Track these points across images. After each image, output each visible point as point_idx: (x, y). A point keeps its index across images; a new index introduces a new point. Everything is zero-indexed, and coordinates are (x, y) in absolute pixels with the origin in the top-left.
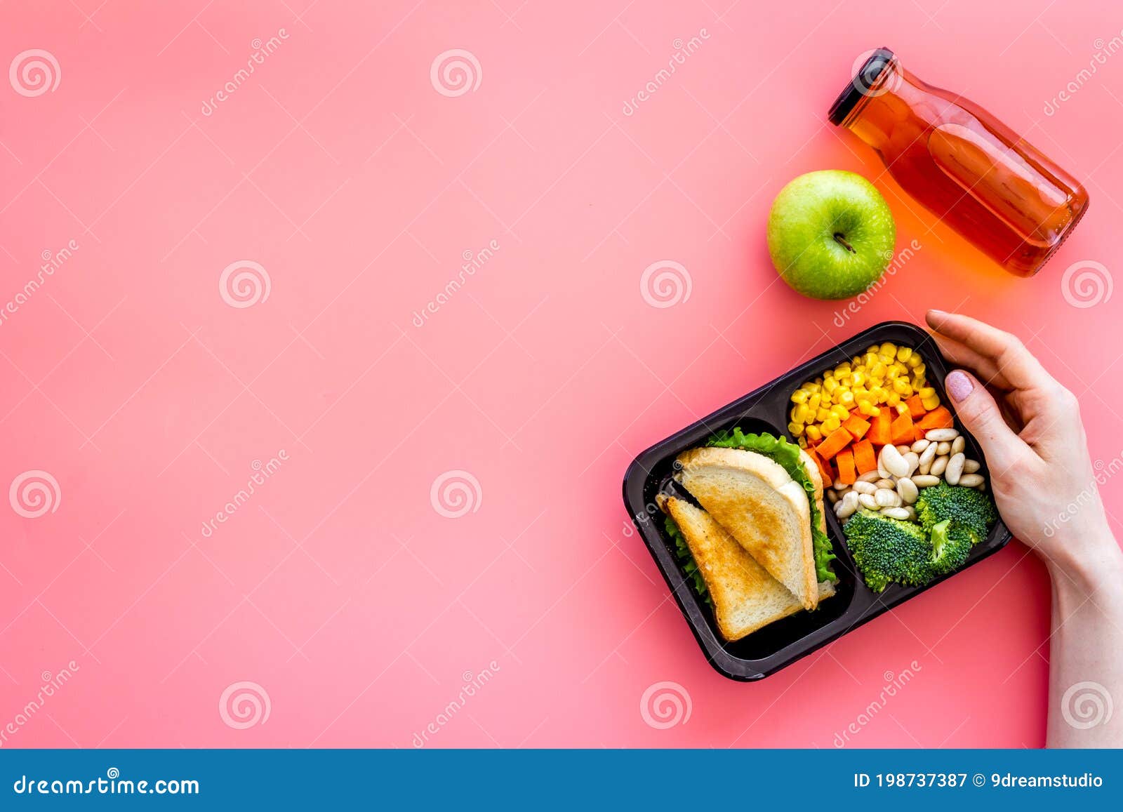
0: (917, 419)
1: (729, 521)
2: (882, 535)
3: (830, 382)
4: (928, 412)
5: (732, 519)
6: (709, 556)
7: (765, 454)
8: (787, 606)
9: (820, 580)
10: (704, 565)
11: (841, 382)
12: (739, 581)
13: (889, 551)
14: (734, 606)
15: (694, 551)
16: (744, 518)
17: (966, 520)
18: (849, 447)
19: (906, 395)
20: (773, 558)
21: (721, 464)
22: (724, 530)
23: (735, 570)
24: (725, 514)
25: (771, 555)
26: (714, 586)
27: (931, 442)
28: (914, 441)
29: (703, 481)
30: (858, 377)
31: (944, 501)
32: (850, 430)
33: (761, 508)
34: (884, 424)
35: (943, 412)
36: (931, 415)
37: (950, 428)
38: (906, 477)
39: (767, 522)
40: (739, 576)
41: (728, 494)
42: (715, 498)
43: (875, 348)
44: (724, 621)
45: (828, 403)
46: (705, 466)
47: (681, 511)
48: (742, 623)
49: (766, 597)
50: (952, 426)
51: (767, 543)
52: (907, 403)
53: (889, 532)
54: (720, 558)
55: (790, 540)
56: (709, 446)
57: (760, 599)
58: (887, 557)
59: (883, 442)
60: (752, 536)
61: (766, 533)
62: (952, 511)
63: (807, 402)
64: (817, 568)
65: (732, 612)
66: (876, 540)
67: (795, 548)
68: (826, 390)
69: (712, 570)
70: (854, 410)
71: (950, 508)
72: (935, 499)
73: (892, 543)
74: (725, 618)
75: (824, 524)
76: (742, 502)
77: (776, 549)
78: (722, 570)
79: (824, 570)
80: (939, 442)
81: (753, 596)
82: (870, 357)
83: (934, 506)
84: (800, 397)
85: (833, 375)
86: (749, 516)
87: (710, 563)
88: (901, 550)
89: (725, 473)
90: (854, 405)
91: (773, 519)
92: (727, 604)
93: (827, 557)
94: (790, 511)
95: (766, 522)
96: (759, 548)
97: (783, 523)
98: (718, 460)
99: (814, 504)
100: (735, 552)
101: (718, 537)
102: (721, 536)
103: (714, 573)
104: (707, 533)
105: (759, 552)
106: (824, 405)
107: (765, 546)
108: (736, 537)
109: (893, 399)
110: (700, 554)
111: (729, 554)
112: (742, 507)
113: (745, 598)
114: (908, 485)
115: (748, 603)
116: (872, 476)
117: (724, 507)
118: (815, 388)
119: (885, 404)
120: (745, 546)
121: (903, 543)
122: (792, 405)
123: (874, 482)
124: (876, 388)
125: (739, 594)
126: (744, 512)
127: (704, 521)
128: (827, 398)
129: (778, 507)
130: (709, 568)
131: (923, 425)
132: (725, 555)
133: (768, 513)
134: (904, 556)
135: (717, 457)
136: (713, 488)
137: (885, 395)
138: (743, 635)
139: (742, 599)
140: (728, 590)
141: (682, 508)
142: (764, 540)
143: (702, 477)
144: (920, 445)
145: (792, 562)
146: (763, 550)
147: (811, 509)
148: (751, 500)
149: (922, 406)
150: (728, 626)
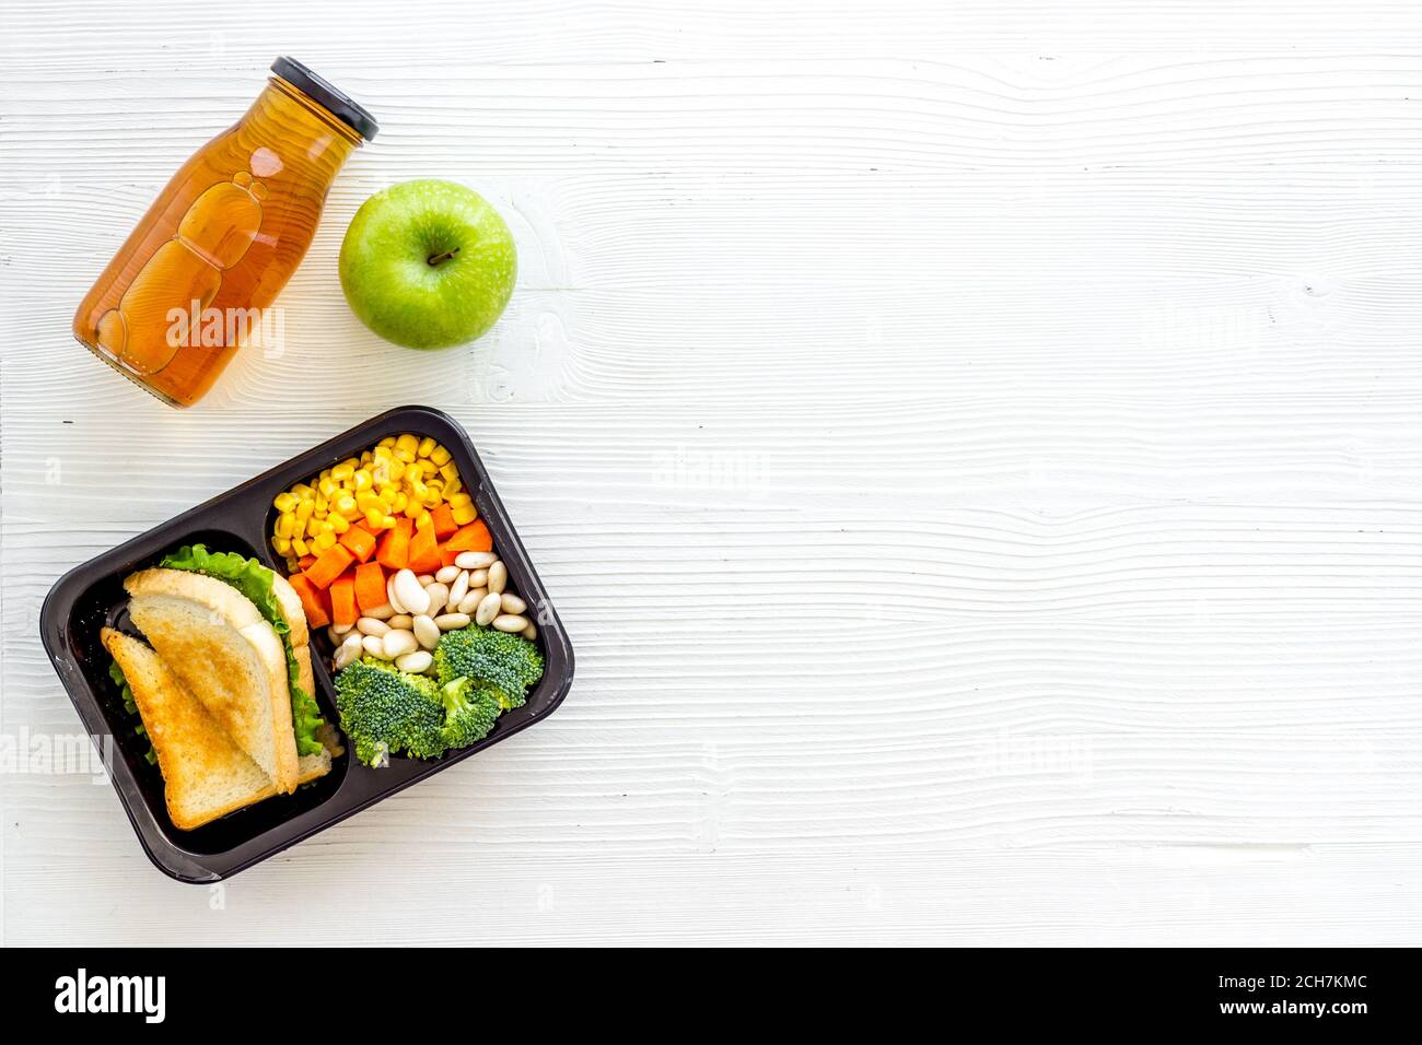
0: (443, 538)
1: (185, 669)
2: (377, 689)
3: (327, 484)
4: (460, 527)
5: (188, 666)
6: (161, 713)
7: (230, 581)
8: (262, 786)
9: (302, 753)
10: (152, 725)
11: (342, 484)
12: (199, 749)
13: (383, 711)
14: (192, 782)
15: (140, 707)
16: (204, 668)
17: (493, 677)
18: (350, 573)
19: (432, 504)
20: (238, 722)
21: (174, 593)
22: (180, 680)
23: (193, 734)
24: (182, 660)
25: (236, 717)
26: (164, 755)
27: (463, 570)
28: (440, 567)
29: (154, 614)
30: (363, 478)
31: (464, 650)
32: (352, 548)
33: (223, 654)
34: (398, 541)
35: (480, 528)
36: (463, 532)
37: (487, 551)
38: (427, 613)
39: (231, 674)
40: (201, 742)
41: (182, 632)
42: (168, 637)
43: (389, 441)
44: (174, 802)
45: (322, 512)
46: (157, 594)
47: (126, 652)
48: (200, 806)
49: (235, 773)
50: (490, 549)
51: (231, 701)
52: (432, 516)
53: (387, 685)
54: (175, 717)
55: (258, 699)
56: (163, 567)
57: (226, 775)
58: (379, 718)
59: (399, 566)
60: (214, 692)
61: (230, 688)
62: (473, 664)
63: (295, 511)
64: (297, 737)
65: (186, 792)
66: (368, 695)
67: (264, 711)
68: (322, 494)
69: (163, 734)
70: (358, 521)
71: (472, 661)
72: (455, 647)
73: (390, 700)
74: (176, 799)
75: (310, 677)
76: (201, 644)
77: (242, 710)
78: (177, 734)
79: (308, 740)
80: (471, 571)
81: (217, 771)
82: (381, 452)
83: (451, 658)
84: (284, 503)
85: (330, 475)
86: (208, 662)
87: (160, 723)
88: (399, 710)
89: (181, 605)
90: (358, 516)
91: (237, 671)
92: (180, 779)
93: (312, 722)
94: (256, 661)
95: (229, 674)
96: (222, 708)
97: (248, 676)
98: (171, 588)
99: (290, 652)
100: (195, 711)
101: (175, 689)
102: (178, 688)
103: (166, 736)
104: (160, 682)
105: (223, 713)
106: (317, 515)
107: (229, 706)
108: (196, 691)
109: (413, 509)
110: (148, 711)
111: (187, 713)
112: (202, 651)
113: (207, 773)
114: (428, 626)
115: (210, 780)
116: (383, 611)
117: (179, 649)
118: (306, 492)
119: (402, 515)
120: (206, 704)
121: (403, 701)
122: (275, 514)
123: (385, 620)
124: (390, 492)
125: (197, 767)
126: (203, 658)
127: (157, 667)
128: (321, 506)
129: (242, 654)
130: (159, 730)
131: (451, 546)
132: (183, 713)
133: (230, 662)
134: (403, 717)
135: (171, 583)
136: (165, 624)
137: (402, 503)
138: (200, 823)
139: (201, 774)
140: (184, 761)
141: (129, 649)
142: (229, 697)
143: (154, 608)
144: (447, 573)
145: (260, 729)
146: (227, 710)
147: (287, 658)
148: (209, 642)
149: (453, 521)
150: (181, 810)
